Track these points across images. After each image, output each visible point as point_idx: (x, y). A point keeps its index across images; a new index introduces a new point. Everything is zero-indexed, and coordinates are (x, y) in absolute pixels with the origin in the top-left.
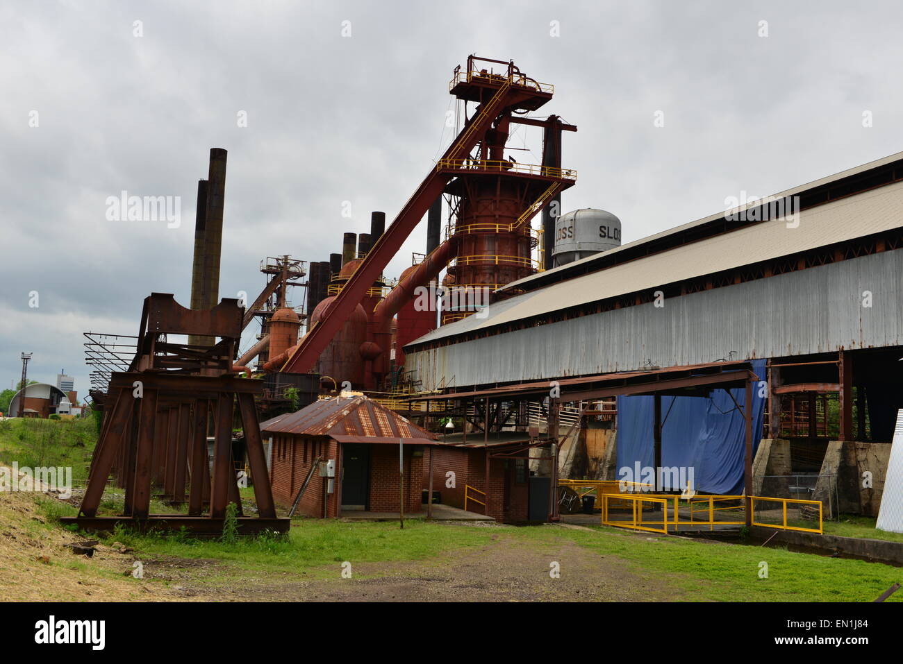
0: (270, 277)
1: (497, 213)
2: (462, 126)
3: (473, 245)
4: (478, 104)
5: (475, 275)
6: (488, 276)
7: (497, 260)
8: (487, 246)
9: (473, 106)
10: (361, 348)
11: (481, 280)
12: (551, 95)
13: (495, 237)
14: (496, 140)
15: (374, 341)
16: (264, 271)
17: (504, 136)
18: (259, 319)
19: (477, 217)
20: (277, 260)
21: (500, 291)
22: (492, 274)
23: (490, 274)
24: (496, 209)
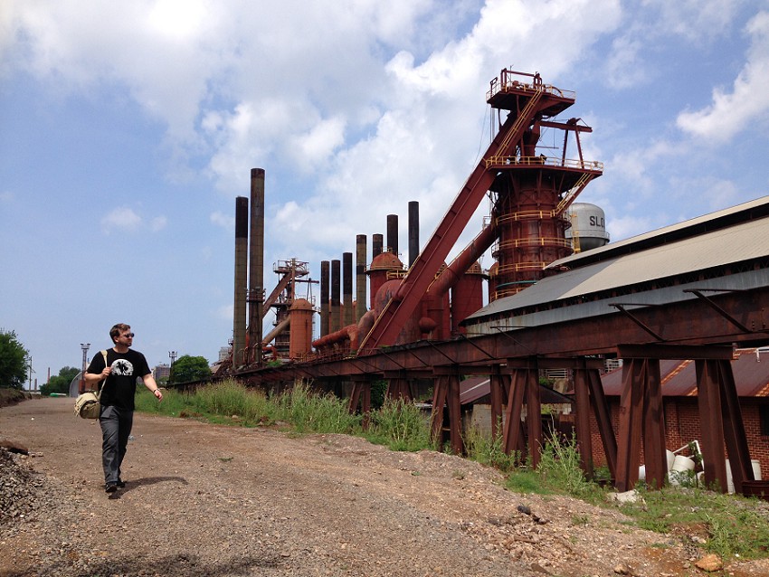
0: (281, 276)
1: (539, 202)
2: (497, 131)
3: (519, 230)
4: (509, 112)
5: (522, 255)
6: (534, 256)
7: (543, 241)
8: (531, 230)
9: (505, 113)
10: (420, 322)
11: (528, 259)
12: (574, 100)
13: (539, 222)
14: (530, 139)
15: (429, 316)
16: (276, 272)
17: (537, 137)
18: (275, 309)
19: (521, 206)
20: (286, 262)
21: (548, 269)
22: (538, 254)
23: (536, 254)
24: (537, 198)
